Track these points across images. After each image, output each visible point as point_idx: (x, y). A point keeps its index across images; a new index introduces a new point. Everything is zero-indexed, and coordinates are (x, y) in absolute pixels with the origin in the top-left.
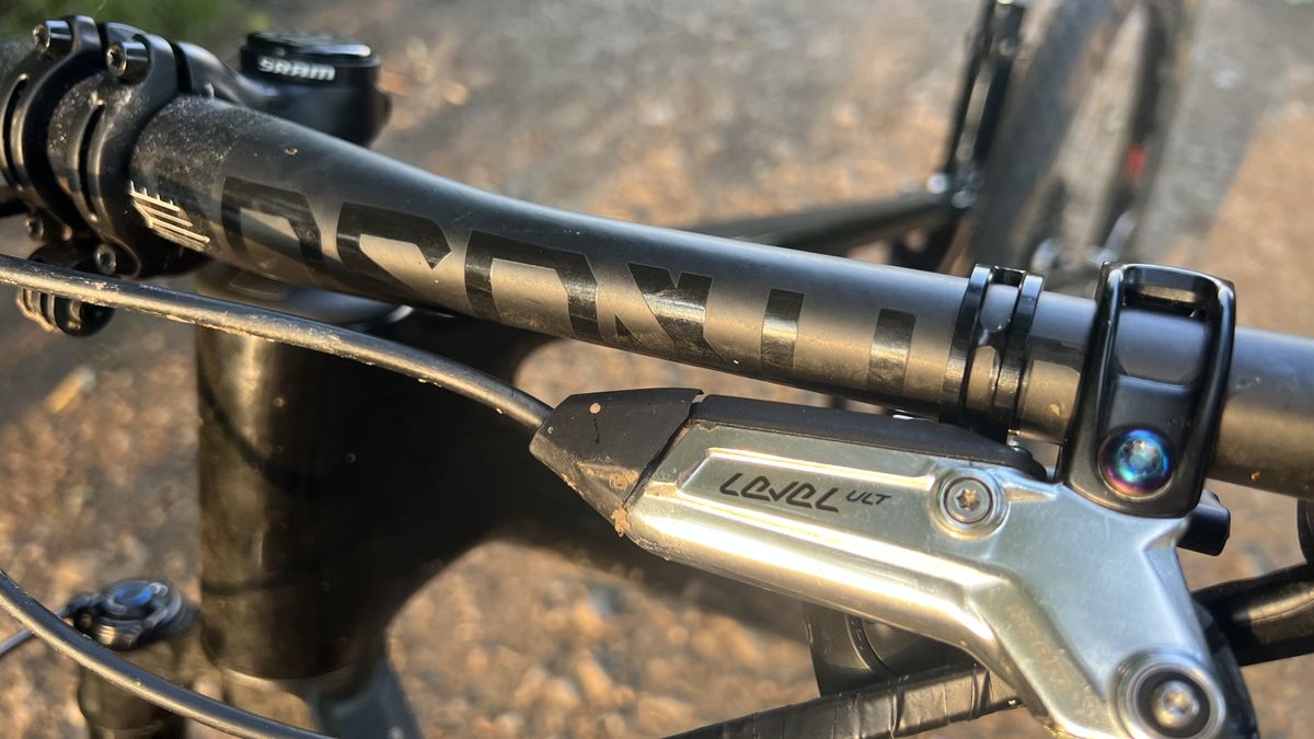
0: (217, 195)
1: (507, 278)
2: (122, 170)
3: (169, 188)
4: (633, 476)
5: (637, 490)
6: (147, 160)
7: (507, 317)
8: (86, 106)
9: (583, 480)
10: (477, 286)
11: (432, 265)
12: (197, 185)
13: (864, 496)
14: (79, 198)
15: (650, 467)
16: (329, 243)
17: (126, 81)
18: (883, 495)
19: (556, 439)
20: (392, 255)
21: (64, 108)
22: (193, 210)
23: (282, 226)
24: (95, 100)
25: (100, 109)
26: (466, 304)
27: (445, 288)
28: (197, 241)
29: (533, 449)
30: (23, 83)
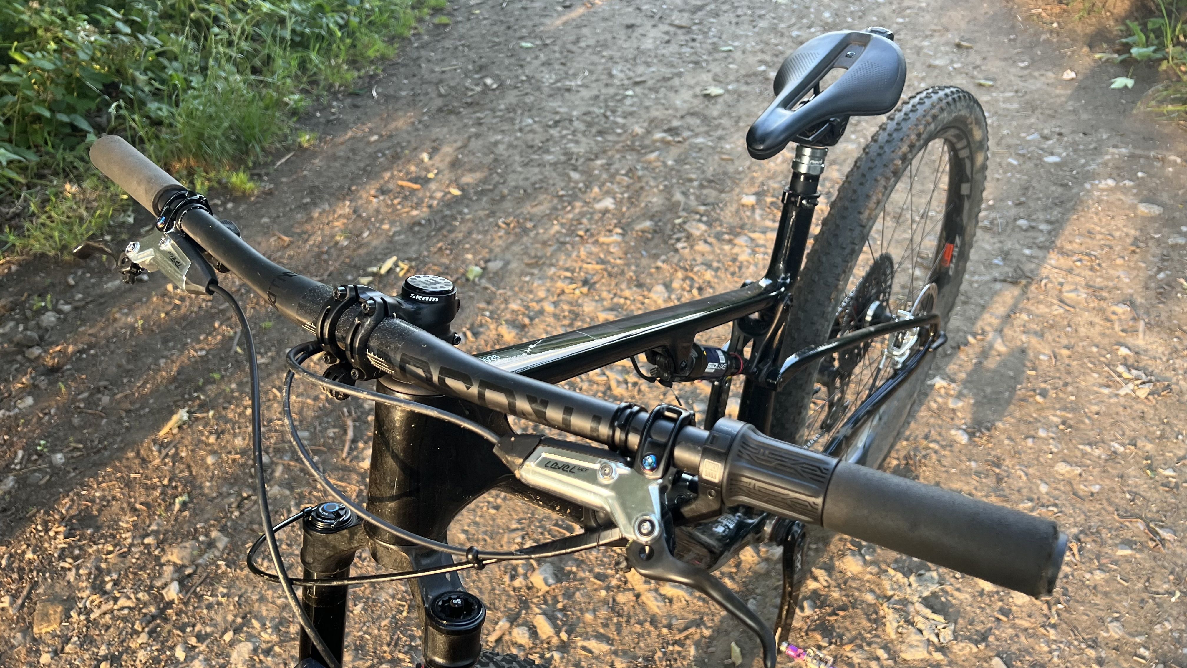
0: (398, 358)
1: (491, 395)
2: (365, 344)
3: (381, 354)
4: (521, 460)
5: (522, 465)
6: (373, 343)
7: (490, 406)
8: (353, 322)
9: (507, 461)
10: (481, 396)
11: (468, 388)
12: (392, 354)
13: (582, 469)
14: (348, 353)
15: (525, 459)
16: (435, 379)
17: (367, 315)
18: (587, 469)
19: (501, 448)
20: (455, 384)
21: (342, 320)
22: (389, 361)
23: (420, 372)
24: (357, 321)
25: (358, 325)
26: (477, 401)
27: (472, 395)
28: (390, 371)
29: (494, 450)
30: (328, 310)
